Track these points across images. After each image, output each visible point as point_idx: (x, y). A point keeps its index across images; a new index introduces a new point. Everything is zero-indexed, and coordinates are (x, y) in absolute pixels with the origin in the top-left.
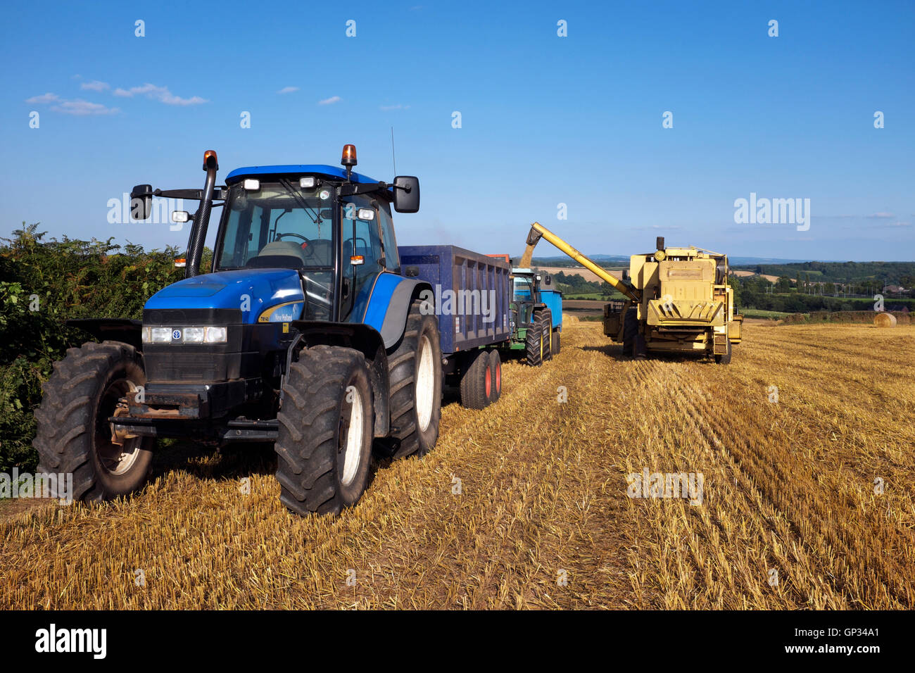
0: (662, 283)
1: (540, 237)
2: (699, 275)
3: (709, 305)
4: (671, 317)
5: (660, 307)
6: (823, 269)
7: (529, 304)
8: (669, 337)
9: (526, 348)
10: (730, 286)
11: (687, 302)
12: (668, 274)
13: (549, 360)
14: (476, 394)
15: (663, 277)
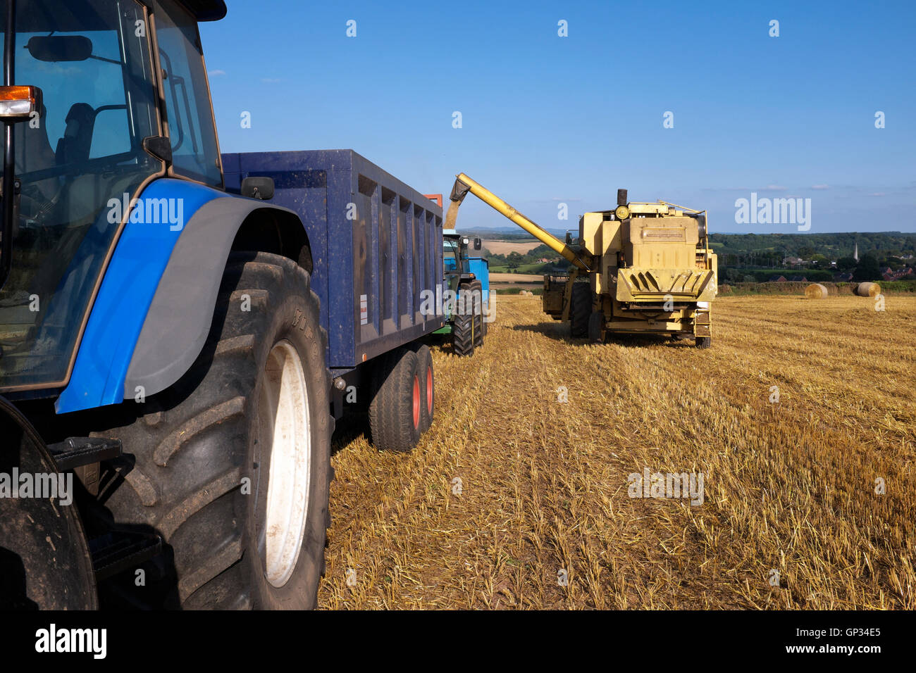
0: (634, 246)
1: (466, 191)
2: (681, 236)
3: (695, 275)
4: (647, 291)
5: (633, 277)
6: (724, 241)
7: (453, 275)
8: (638, 316)
9: (453, 331)
10: (712, 251)
11: (666, 271)
12: (642, 235)
13: (480, 345)
14: (397, 425)
15: (635, 238)
